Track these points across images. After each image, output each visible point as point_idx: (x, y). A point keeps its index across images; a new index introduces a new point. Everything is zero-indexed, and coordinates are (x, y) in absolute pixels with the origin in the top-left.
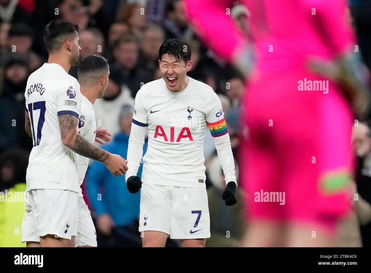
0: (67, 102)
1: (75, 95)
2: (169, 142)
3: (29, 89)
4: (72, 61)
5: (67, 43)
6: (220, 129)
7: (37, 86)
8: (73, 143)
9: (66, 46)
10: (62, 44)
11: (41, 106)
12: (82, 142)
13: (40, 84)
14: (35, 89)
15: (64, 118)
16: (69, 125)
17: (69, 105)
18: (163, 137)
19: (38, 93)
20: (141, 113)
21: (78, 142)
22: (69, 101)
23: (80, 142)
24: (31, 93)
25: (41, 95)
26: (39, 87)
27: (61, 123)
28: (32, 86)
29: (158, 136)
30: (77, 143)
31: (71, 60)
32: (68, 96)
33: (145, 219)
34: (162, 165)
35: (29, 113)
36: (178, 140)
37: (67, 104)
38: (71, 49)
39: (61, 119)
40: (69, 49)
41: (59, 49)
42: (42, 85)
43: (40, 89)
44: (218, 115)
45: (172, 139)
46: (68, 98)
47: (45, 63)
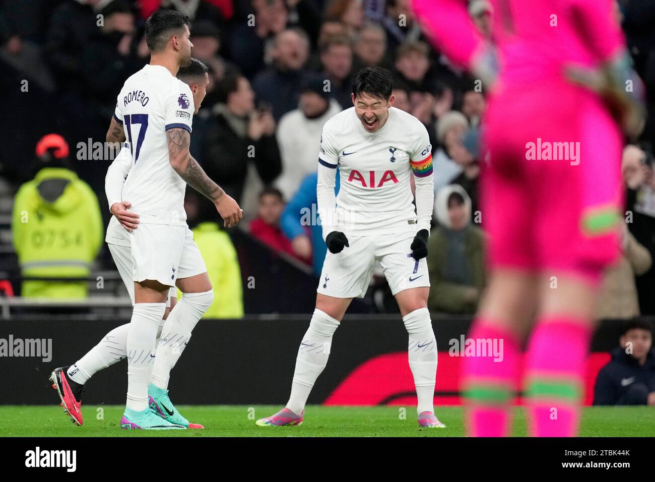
0: (178, 113)
1: (189, 104)
2: (369, 187)
3: (126, 97)
4: (181, 61)
5: (173, 41)
6: (425, 169)
7: (136, 93)
8: (183, 167)
9: (172, 45)
10: (166, 42)
11: (143, 119)
12: (195, 167)
13: (141, 92)
14: (134, 98)
15: (176, 134)
16: (181, 143)
17: (181, 116)
18: (360, 182)
19: (139, 103)
20: (331, 153)
21: (191, 167)
22: (181, 112)
23: (193, 166)
24: (129, 102)
25: (144, 106)
26: (139, 95)
27: (170, 140)
28: (130, 93)
29: (354, 180)
30: (189, 168)
31: (179, 61)
32: (180, 105)
33: (326, 280)
34: (362, 213)
35: (125, 126)
36: (381, 185)
37: (179, 116)
38: (178, 48)
39: (170, 135)
40: (175, 49)
41: (163, 48)
42: (144, 93)
43: (142, 98)
44: (424, 153)
45: (372, 185)
46: (180, 108)
47: (147, 65)
